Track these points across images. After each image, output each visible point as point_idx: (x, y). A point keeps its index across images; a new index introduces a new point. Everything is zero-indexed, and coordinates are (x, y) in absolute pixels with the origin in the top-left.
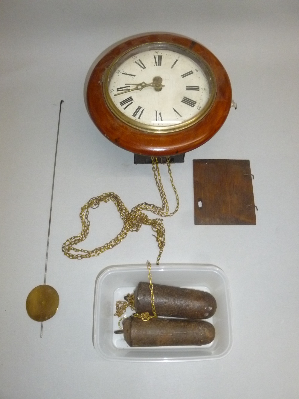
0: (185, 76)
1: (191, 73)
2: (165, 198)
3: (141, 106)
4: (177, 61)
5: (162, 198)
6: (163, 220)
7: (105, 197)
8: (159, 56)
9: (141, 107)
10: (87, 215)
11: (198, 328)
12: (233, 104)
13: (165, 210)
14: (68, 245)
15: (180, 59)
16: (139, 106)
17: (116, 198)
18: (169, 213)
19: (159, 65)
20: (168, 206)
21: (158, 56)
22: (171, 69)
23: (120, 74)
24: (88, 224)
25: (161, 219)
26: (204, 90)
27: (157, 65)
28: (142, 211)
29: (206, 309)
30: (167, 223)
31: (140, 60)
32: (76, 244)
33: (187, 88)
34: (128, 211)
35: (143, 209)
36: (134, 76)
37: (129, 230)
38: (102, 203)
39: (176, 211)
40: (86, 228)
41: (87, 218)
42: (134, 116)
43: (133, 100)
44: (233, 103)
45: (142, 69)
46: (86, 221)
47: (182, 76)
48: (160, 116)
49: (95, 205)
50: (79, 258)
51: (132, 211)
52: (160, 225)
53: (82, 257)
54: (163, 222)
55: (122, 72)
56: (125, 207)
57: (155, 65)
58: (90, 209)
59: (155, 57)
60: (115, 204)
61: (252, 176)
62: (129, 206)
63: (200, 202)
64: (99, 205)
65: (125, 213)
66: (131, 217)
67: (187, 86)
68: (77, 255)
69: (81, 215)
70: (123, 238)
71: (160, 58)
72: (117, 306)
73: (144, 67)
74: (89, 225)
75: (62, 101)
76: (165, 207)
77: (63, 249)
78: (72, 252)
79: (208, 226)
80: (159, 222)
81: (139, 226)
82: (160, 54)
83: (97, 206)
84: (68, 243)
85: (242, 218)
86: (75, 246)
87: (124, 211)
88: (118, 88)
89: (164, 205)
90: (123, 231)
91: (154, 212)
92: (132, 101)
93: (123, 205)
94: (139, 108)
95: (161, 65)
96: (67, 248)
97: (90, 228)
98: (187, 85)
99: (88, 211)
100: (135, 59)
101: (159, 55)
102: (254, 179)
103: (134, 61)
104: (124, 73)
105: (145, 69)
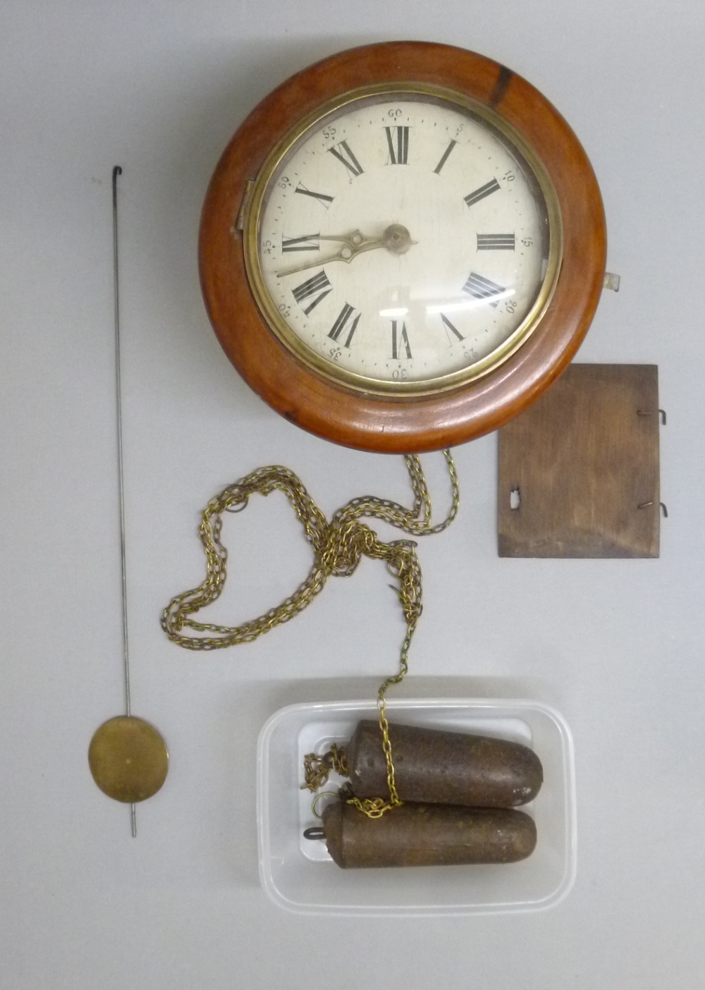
0: (475, 201)
1: (492, 187)
2: (421, 481)
3: (352, 304)
4: (453, 144)
5: (413, 482)
6: (416, 544)
7: (262, 479)
8: (400, 129)
9: (352, 309)
10: (217, 531)
11: (497, 833)
12: (610, 280)
13: (421, 518)
14: (175, 614)
15: (461, 138)
16: (347, 306)
17: (290, 483)
18: (432, 524)
19: (400, 162)
20: (429, 505)
21: (396, 129)
22: (435, 174)
23: (290, 191)
24: (223, 555)
25: (412, 542)
26: (527, 244)
27: (393, 162)
28: (363, 520)
29: (517, 792)
30: (427, 551)
31: (344, 144)
32: (196, 609)
33: (479, 242)
34: (324, 520)
35: (363, 514)
36: (330, 199)
37: (329, 573)
38: (254, 497)
39: (451, 518)
40: (217, 568)
41: (217, 541)
42: (335, 339)
43: (327, 283)
44: (608, 276)
45: (351, 173)
46: (217, 548)
47: (466, 199)
48: (403, 340)
49: (238, 502)
50: (207, 647)
51: (336, 519)
52: (408, 558)
53: (213, 645)
54: (415, 550)
55: (296, 185)
56: (315, 508)
57: (390, 161)
58: (225, 516)
59: (388, 129)
60: (290, 497)
61: (660, 415)
62: (327, 503)
63: (516, 492)
64: (247, 502)
65: (316, 524)
66: (334, 535)
67: (479, 236)
68: (200, 640)
69: (202, 533)
70: (315, 594)
71: (404, 132)
72: (307, 767)
73: (358, 171)
74: (224, 560)
75: (117, 171)
76: (422, 508)
77: (164, 624)
78: (187, 632)
79: (534, 559)
80: (406, 550)
81: (354, 563)
82: (402, 122)
83: (241, 505)
84: (175, 608)
85: (623, 541)
86: (194, 617)
87: (313, 519)
88: (285, 240)
89: (419, 503)
90: (312, 576)
91: (392, 522)
92: (327, 288)
93: (310, 503)
94: (348, 310)
95: (405, 162)
96: (174, 620)
97: (229, 566)
98: (481, 233)
99: (219, 521)
100: (331, 136)
101: (399, 125)
102: (664, 422)
103: (330, 148)
104: (301, 187)
105: (361, 176)
